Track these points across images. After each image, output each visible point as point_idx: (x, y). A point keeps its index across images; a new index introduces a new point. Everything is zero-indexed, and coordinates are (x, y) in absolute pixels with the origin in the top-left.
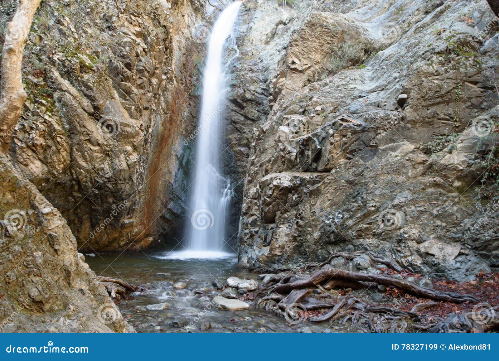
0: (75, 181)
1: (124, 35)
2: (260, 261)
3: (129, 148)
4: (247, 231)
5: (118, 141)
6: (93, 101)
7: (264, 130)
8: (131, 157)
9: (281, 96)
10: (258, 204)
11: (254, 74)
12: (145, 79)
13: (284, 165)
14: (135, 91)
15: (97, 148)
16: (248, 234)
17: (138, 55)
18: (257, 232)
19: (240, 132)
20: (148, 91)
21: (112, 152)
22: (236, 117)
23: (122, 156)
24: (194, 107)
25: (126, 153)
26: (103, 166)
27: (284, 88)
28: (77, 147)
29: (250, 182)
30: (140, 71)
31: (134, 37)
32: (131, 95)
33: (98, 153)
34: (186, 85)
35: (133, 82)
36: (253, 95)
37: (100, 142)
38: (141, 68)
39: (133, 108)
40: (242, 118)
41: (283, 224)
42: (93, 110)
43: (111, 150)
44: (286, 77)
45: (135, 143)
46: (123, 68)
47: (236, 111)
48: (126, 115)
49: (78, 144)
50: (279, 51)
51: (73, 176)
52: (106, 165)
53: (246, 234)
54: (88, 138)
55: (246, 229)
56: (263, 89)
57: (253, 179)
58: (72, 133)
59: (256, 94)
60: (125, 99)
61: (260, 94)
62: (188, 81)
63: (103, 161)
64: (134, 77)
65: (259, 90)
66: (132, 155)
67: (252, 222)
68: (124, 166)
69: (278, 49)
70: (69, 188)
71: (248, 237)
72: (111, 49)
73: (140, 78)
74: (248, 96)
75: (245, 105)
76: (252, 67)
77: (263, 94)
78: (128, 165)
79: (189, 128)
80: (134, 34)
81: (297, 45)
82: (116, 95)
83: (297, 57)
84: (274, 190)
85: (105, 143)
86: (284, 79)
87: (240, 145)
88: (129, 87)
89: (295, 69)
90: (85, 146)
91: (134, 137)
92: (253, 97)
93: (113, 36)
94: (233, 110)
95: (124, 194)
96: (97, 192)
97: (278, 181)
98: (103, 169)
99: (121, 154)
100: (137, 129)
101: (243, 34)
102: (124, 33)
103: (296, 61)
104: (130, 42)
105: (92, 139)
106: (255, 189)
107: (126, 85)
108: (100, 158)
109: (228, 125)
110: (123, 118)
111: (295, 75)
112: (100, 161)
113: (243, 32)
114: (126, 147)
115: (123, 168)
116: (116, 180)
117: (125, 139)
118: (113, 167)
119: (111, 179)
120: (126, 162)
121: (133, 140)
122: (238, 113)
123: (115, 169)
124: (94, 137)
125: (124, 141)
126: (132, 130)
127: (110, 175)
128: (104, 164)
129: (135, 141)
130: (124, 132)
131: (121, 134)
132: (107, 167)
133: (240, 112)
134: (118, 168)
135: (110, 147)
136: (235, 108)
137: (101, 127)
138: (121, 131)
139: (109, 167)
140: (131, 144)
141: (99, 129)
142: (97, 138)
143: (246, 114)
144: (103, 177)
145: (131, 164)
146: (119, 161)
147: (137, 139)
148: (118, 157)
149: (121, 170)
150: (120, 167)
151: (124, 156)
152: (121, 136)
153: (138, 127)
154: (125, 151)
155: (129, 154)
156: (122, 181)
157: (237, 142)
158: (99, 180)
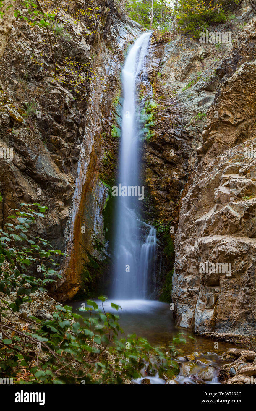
1: (52, 86)
2: (204, 325)
3: (61, 203)
4: (185, 290)
5: (50, 197)
6: (25, 157)
7: (200, 187)
8: (63, 212)
9: (212, 149)
10: (197, 264)
11: (172, 116)
12: (74, 132)
13: (226, 228)
14: (66, 145)
16: (185, 293)
17: (66, 107)
18: (196, 292)
19: (159, 175)
20: (77, 144)
22: (155, 160)
23: (54, 211)
24: (111, 149)
25: (58, 208)
27: (216, 140)
28: (9, 204)
29: (184, 238)
30: (69, 125)
31: (61, 88)
32: (62, 149)
34: (103, 127)
35: (63, 135)
36: (173, 137)
37: (33, 198)
38: (70, 121)
39: (64, 162)
40: (160, 162)
41: (229, 289)
42: (25, 166)
44: (217, 130)
45: (67, 198)
46: (53, 122)
47: (154, 154)
48: (57, 170)
49: (10, 201)
50: (198, 91)
53: (183, 293)
54: (22, 195)
55: (182, 287)
56: (182, 132)
57: (187, 235)
58: (5, 190)
59: (175, 137)
60: (54, 153)
61: (179, 137)
62: (104, 123)
64: (64, 131)
65: (179, 133)
66: (63, 209)
67: (191, 281)
68: (57, 221)
69: (197, 89)
71: (185, 296)
72: (39, 101)
73: (69, 131)
74: (167, 139)
75: (164, 148)
76: (169, 108)
77: (182, 137)
78: (61, 221)
79: (108, 172)
80: (61, 84)
81: (229, 98)
82: (46, 150)
83: (230, 110)
84: (219, 255)
85: (38, 200)
86: (215, 132)
87: (158, 189)
88: (60, 141)
89: (228, 123)
90: (18, 203)
91: (65, 192)
92: (172, 140)
93: (41, 87)
94: (151, 153)
97: (224, 246)
98: (35, 225)
99: (53, 209)
100: (68, 183)
101: (156, 70)
102: (52, 84)
103: (230, 115)
104: (59, 94)
105: (25, 196)
106: (192, 247)
107: (56, 139)
109: (146, 167)
110: (54, 173)
111: (228, 128)
113: (155, 67)
114: (58, 202)
115: (55, 224)
116: (48, 236)
117: (57, 194)
118: (46, 223)
119: (44, 235)
120: (58, 218)
121: (64, 195)
122: (156, 156)
123: (48, 225)
124: (26, 194)
125: (56, 196)
126: (64, 185)
127: (43, 231)
128: (37, 220)
129: (66, 196)
130: (57, 188)
131: (54, 189)
132: (40, 223)
133: (158, 155)
134: (51, 223)
135: (42, 203)
136: (153, 151)
137: (33, 183)
138: (53, 187)
139: (42, 222)
140: (63, 199)
141: (31, 184)
142: (30, 194)
143: (165, 157)
144: (36, 233)
145: (63, 219)
146: (51, 217)
147: (68, 194)
148: (50, 212)
149: (53, 226)
150: (52, 223)
151: (56, 211)
152: (53, 191)
153: (69, 182)
154: (57, 206)
155: (61, 209)
156: (54, 236)
157: (155, 186)
158: (31, 236)
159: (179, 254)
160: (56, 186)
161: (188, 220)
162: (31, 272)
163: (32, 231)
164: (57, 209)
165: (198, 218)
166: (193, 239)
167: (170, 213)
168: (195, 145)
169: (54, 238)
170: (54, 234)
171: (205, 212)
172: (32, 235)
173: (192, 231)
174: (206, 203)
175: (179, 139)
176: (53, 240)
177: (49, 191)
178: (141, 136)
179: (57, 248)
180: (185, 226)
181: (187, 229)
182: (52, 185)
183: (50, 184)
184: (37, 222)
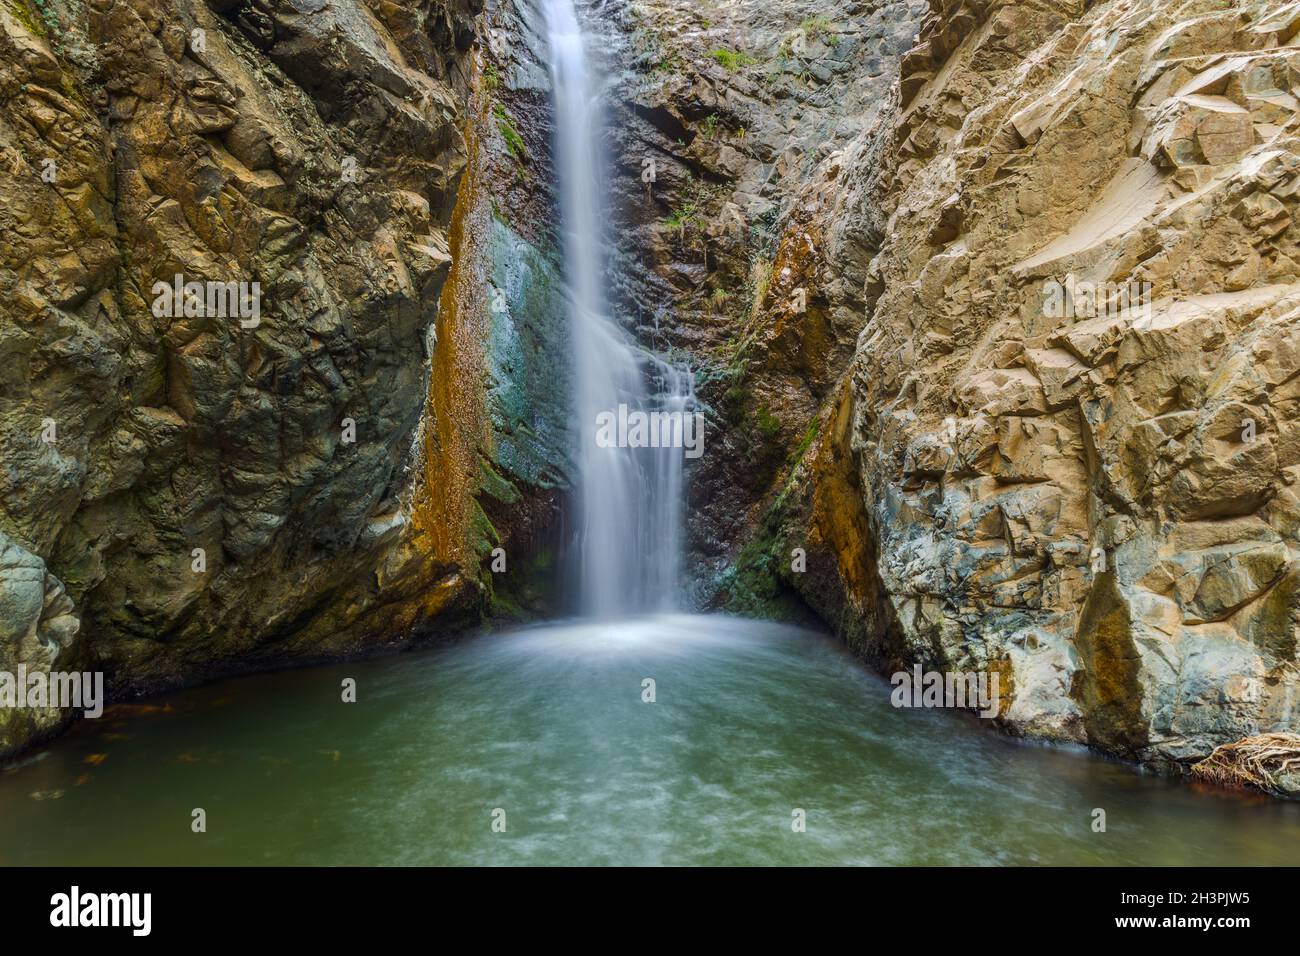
0: (148, 347)
3: (417, 201)
11: (713, 32)
15: (264, 182)
21: (342, 211)
23: (387, 235)
25: (402, 220)
26: (296, 275)
28: (152, 168)
33: (271, 207)
36: (723, 94)
37: (283, 152)
39: (420, 18)
43: (332, 203)
45: (442, 183)
47: (660, 149)
48: (392, 48)
49: (157, 152)
51: (134, 327)
52: (311, 274)
54: (220, 121)
56: (751, 77)
58: (119, 94)
59: (731, 92)
61: (743, 93)
63: (297, 249)
65: (743, 82)
68: (401, 279)
70: (115, 382)
74: (707, 98)
75: (692, 127)
77: (754, 94)
78: (418, 280)
85: (309, 165)
87: (678, 256)
90: (204, 162)
91: (432, 155)
92: (722, 101)
94: (650, 145)
95: (384, 411)
96: (265, 403)
98: (295, 290)
99: (382, 222)
100: (448, 116)
105: (243, 133)
108: (281, 233)
110: (382, 52)
112: (284, 250)
114: (403, 193)
115: (396, 290)
116: (360, 347)
117: (397, 154)
118: (349, 285)
119: (340, 339)
120: (407, 265)
121: (432, 166)
122: (668, 154)
123: (359, 293)
124: (247, 123)
125: (392, 164)
126: (427, 117)
127: (337, 321)
128: (302, 269)
129: (438, 174)
130: (397, 120)
131: (383, 127)
132: (320, 283)
133: (675, 153)
134: (377, 287)
135: (329, 187)
136: (659, 138)
137: (278, 84)
138: (383, 113)
139: (328, 283)
140: (423, 185)
141: (266, 88)
142: (267, 127)
143: (698, 159)
144: (301, 329)
145: (429, 273)
146: (376, 258)
147: (446, 164)
148: (369, 237)
149: (386, 298)
150: (382, 285)
151: (395, 233)
152: (380, 137)
153: (449, 110)
154: (400, 212)
155: (420, 229)
156: (386, 352)
157: (668, 247)
158: (280, 346)
159: (911, 416)
160: (395, 109)
161: (966, 270)
162: (275, 520)
163: (284, 318)
164: (401, 226)
165: (1016, 260)
166: (1008, 342)
167: (721, 330)
168: (795, 118)
169: (384, 364)
170: (387, 343)
171: (1048, 231)
172: (281, 339)
173: (991, 316)
174: (1059, 198)
175: (742, 99)
176: (380, 373)
177: (360, 133)
178: (615, 91)
179: (394, 409)
180: (951, 299)
181: (958, 310)
182: (376, 104)
183: (366, 94)
184: (306, 278)
